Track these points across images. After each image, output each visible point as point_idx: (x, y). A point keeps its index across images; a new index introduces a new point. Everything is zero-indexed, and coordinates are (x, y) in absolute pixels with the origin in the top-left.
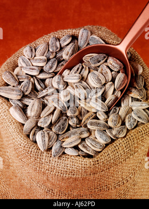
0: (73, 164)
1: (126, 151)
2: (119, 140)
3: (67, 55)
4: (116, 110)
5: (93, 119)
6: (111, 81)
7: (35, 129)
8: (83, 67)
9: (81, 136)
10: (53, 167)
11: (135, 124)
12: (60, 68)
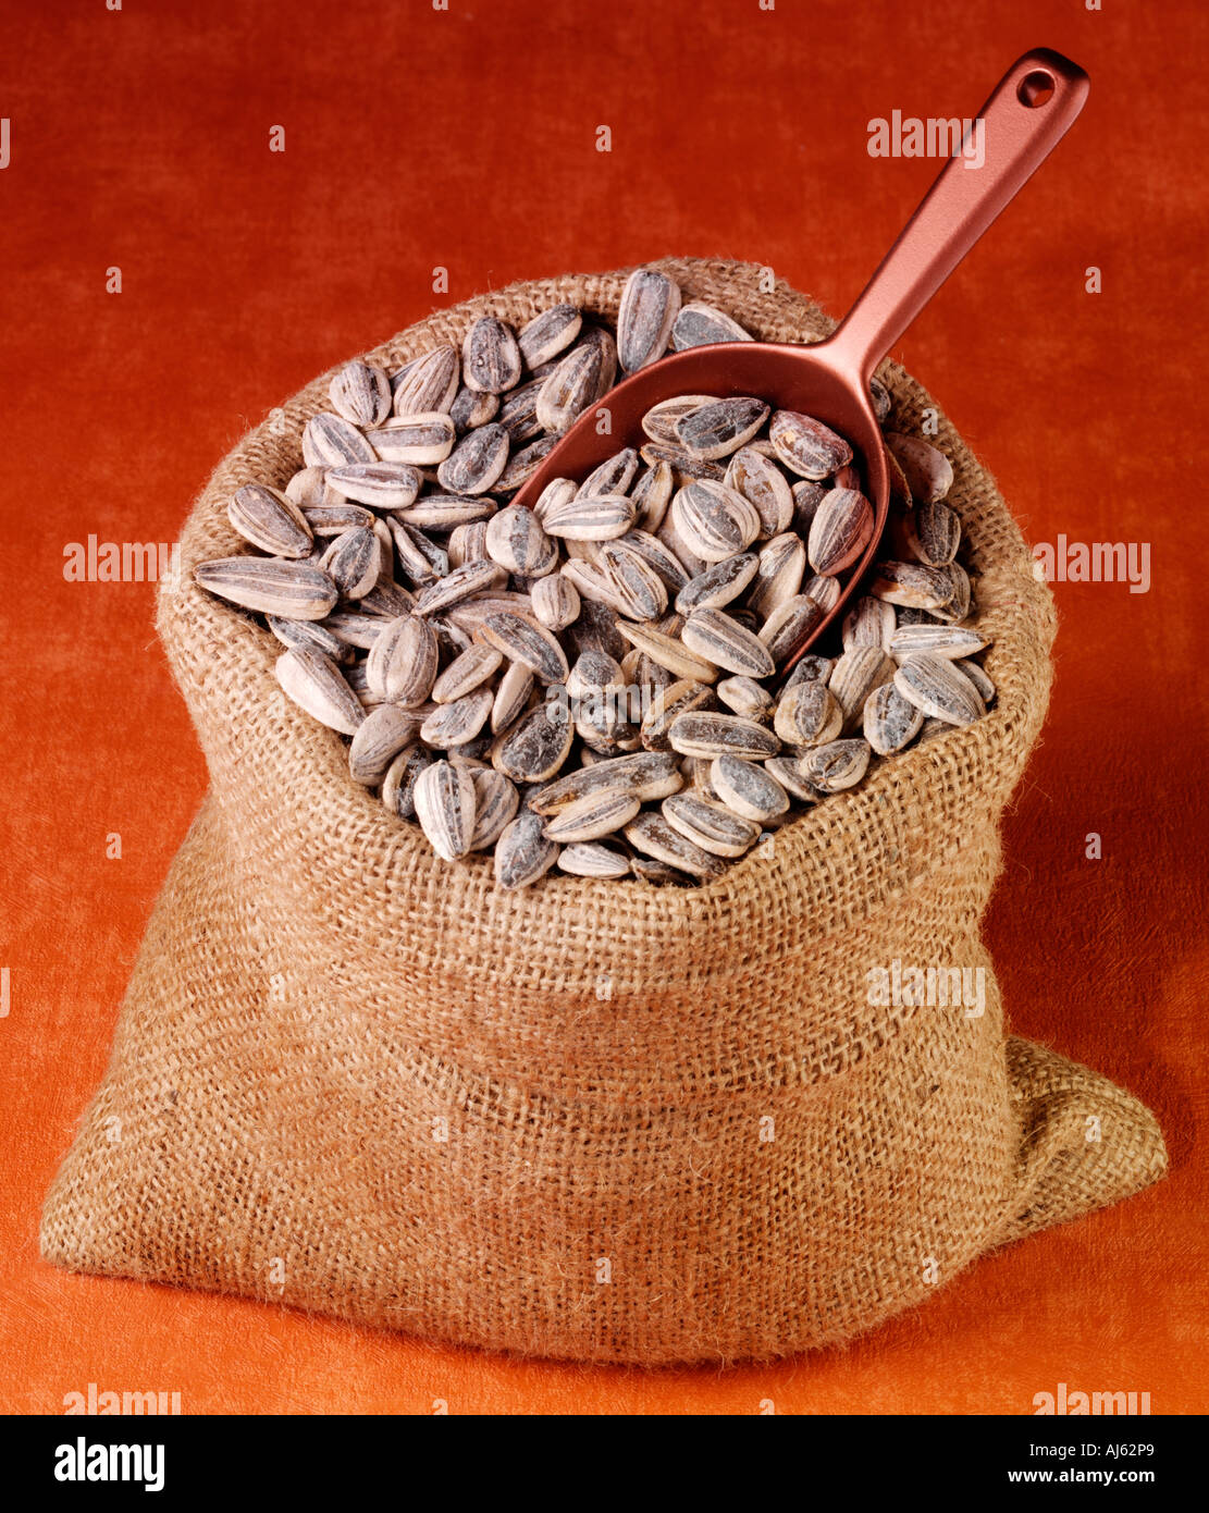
0: (604, 918)
1: (864, 858)
2: (831, 801)
3: (560, 405)
4: (817, 671)
5: (700, 708)
6: (787, 530)
7: (405, 759)
8: (642, 467)
9: (638, 790)
10: (499, 943)
11: (913, 729)
12: (522, 474)
